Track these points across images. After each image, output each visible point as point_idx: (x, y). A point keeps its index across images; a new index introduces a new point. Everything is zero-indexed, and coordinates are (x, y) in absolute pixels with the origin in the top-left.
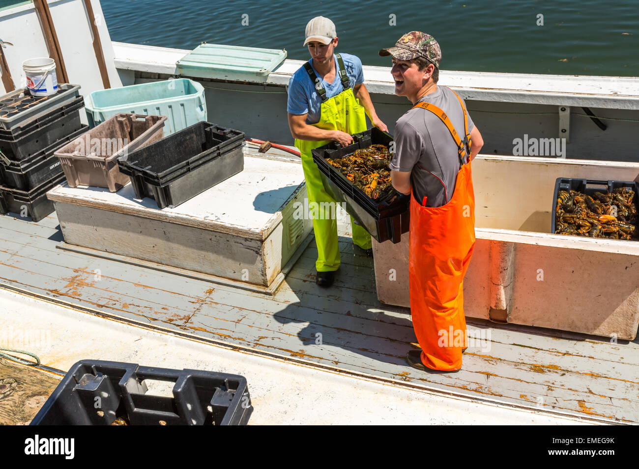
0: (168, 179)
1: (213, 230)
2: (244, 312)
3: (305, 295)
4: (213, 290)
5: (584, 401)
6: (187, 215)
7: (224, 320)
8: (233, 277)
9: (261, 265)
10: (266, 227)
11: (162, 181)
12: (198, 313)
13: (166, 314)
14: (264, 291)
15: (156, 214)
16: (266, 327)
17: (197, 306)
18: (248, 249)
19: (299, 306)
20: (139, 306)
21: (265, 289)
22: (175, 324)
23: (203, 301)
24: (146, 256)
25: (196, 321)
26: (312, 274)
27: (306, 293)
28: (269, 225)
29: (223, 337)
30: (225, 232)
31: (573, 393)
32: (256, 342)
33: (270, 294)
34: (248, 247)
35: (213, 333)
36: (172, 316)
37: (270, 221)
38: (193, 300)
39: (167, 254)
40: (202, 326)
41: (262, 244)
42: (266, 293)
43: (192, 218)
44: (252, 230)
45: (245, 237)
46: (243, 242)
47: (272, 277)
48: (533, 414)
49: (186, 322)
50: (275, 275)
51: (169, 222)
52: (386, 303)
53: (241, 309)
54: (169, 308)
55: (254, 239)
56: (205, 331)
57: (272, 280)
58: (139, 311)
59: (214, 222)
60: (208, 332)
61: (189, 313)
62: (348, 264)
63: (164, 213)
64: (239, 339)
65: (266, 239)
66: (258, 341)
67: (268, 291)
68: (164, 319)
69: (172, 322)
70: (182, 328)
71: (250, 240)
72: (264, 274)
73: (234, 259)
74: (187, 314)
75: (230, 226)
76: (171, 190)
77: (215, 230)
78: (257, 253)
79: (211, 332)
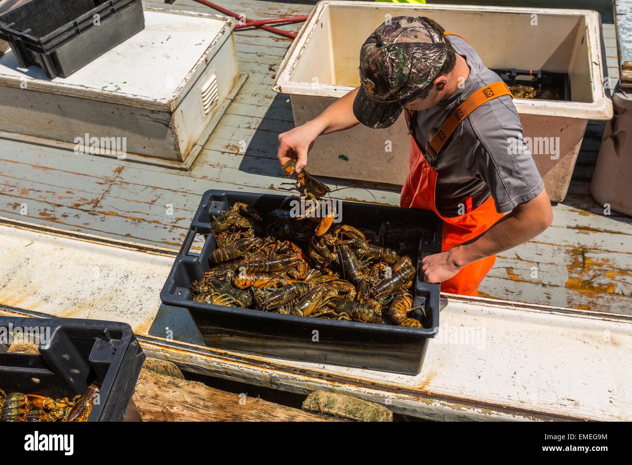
0: (54, 44)
1: (113, 102)
2: (159, 192)
3: (223, 168)
4: (122, 168)
5: (512, 268)
6: (82, 86)
7: (137, 201)
8: (143, 153)
9: (172, 139)
10: (174, 97)
11: (45, 47)
12: (107, 195)
13: (71, 198)
14: (180, 167)
15: (46, 86)
16: (182, 207)
17: (106, 187)
18: (156, 122)
19: (218, 182)
20: (40, 191)
21: (179, 164)
22: (82, 210)
23: (112, 182)
24: (43, 133)
25: (106, 204)
26: (230, 145)
27: (225, 167)
28: (176, 94)
29: (137, 221)
30: (129, 104)
31: (502, 260)
32: (173, 224)
33: (186, 170)
34: (156, 120)
35: (126, 217)
36: (79, 200)
37: (178, 89)
38: (101, 181)
39: (66, 130)
40: (112, 210)
41: (171, 115)
42: (181, 169)
43: (88, 89)
44: (158, 100)
45: (151, 109)
46: (150, 114)
47: (187, 150)
48: (466, 305)
49: (94, 207)
50: (190, 148)
51: (62, 95)
52: (311, 174)
53: (155, 188)
54: (75, 192)
55: (161, 111)
56: (117, 215)
57: (187, 154)
58: (40, 197)
59: (113, 93)
60: (120, 216)
61: (97, 196)
62: (269, 131)
63: (54, 84)
64: (154, 222)
65: (175, 110)
66: (175, 223)
67: (183, 166)
68: (70, 205)
69: (79, 208)
70: (91, 214)
71: (157, 112)
72: (177, 149)
73: (141, 134)
74: (95, 197)
75: (132, 97)
76: (59, 57)
77: (116, 103)
78: (167, 126)
79: (123, 217)
